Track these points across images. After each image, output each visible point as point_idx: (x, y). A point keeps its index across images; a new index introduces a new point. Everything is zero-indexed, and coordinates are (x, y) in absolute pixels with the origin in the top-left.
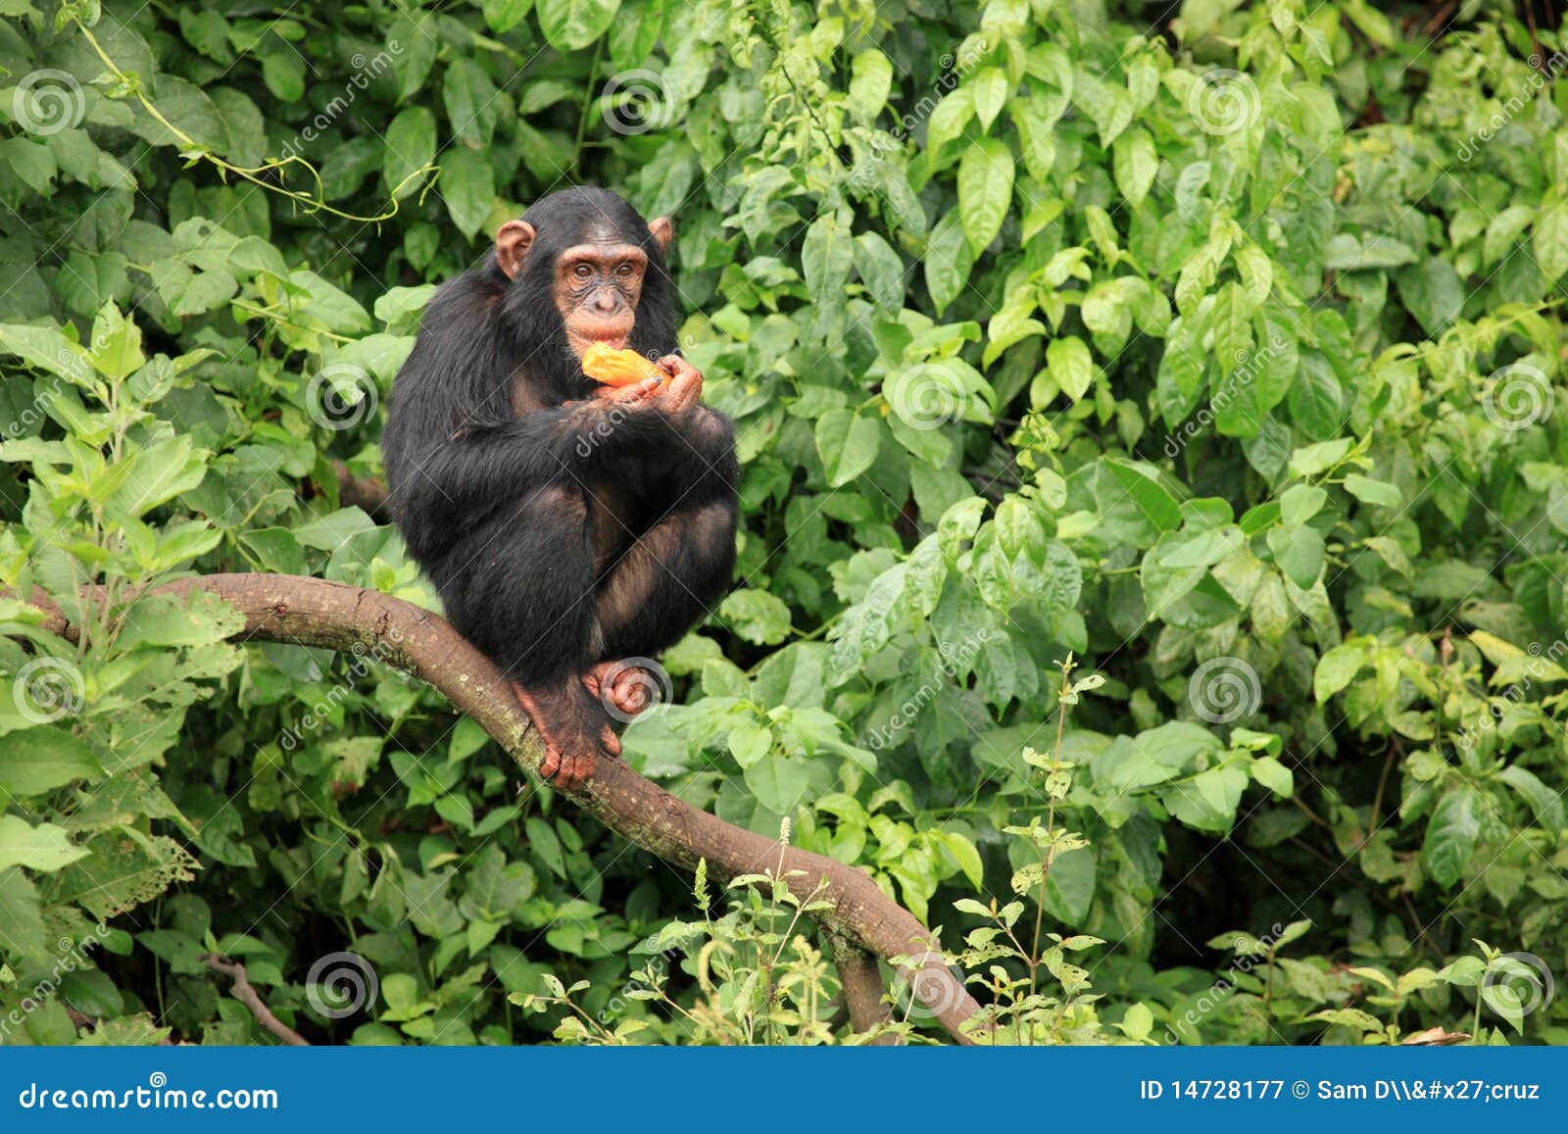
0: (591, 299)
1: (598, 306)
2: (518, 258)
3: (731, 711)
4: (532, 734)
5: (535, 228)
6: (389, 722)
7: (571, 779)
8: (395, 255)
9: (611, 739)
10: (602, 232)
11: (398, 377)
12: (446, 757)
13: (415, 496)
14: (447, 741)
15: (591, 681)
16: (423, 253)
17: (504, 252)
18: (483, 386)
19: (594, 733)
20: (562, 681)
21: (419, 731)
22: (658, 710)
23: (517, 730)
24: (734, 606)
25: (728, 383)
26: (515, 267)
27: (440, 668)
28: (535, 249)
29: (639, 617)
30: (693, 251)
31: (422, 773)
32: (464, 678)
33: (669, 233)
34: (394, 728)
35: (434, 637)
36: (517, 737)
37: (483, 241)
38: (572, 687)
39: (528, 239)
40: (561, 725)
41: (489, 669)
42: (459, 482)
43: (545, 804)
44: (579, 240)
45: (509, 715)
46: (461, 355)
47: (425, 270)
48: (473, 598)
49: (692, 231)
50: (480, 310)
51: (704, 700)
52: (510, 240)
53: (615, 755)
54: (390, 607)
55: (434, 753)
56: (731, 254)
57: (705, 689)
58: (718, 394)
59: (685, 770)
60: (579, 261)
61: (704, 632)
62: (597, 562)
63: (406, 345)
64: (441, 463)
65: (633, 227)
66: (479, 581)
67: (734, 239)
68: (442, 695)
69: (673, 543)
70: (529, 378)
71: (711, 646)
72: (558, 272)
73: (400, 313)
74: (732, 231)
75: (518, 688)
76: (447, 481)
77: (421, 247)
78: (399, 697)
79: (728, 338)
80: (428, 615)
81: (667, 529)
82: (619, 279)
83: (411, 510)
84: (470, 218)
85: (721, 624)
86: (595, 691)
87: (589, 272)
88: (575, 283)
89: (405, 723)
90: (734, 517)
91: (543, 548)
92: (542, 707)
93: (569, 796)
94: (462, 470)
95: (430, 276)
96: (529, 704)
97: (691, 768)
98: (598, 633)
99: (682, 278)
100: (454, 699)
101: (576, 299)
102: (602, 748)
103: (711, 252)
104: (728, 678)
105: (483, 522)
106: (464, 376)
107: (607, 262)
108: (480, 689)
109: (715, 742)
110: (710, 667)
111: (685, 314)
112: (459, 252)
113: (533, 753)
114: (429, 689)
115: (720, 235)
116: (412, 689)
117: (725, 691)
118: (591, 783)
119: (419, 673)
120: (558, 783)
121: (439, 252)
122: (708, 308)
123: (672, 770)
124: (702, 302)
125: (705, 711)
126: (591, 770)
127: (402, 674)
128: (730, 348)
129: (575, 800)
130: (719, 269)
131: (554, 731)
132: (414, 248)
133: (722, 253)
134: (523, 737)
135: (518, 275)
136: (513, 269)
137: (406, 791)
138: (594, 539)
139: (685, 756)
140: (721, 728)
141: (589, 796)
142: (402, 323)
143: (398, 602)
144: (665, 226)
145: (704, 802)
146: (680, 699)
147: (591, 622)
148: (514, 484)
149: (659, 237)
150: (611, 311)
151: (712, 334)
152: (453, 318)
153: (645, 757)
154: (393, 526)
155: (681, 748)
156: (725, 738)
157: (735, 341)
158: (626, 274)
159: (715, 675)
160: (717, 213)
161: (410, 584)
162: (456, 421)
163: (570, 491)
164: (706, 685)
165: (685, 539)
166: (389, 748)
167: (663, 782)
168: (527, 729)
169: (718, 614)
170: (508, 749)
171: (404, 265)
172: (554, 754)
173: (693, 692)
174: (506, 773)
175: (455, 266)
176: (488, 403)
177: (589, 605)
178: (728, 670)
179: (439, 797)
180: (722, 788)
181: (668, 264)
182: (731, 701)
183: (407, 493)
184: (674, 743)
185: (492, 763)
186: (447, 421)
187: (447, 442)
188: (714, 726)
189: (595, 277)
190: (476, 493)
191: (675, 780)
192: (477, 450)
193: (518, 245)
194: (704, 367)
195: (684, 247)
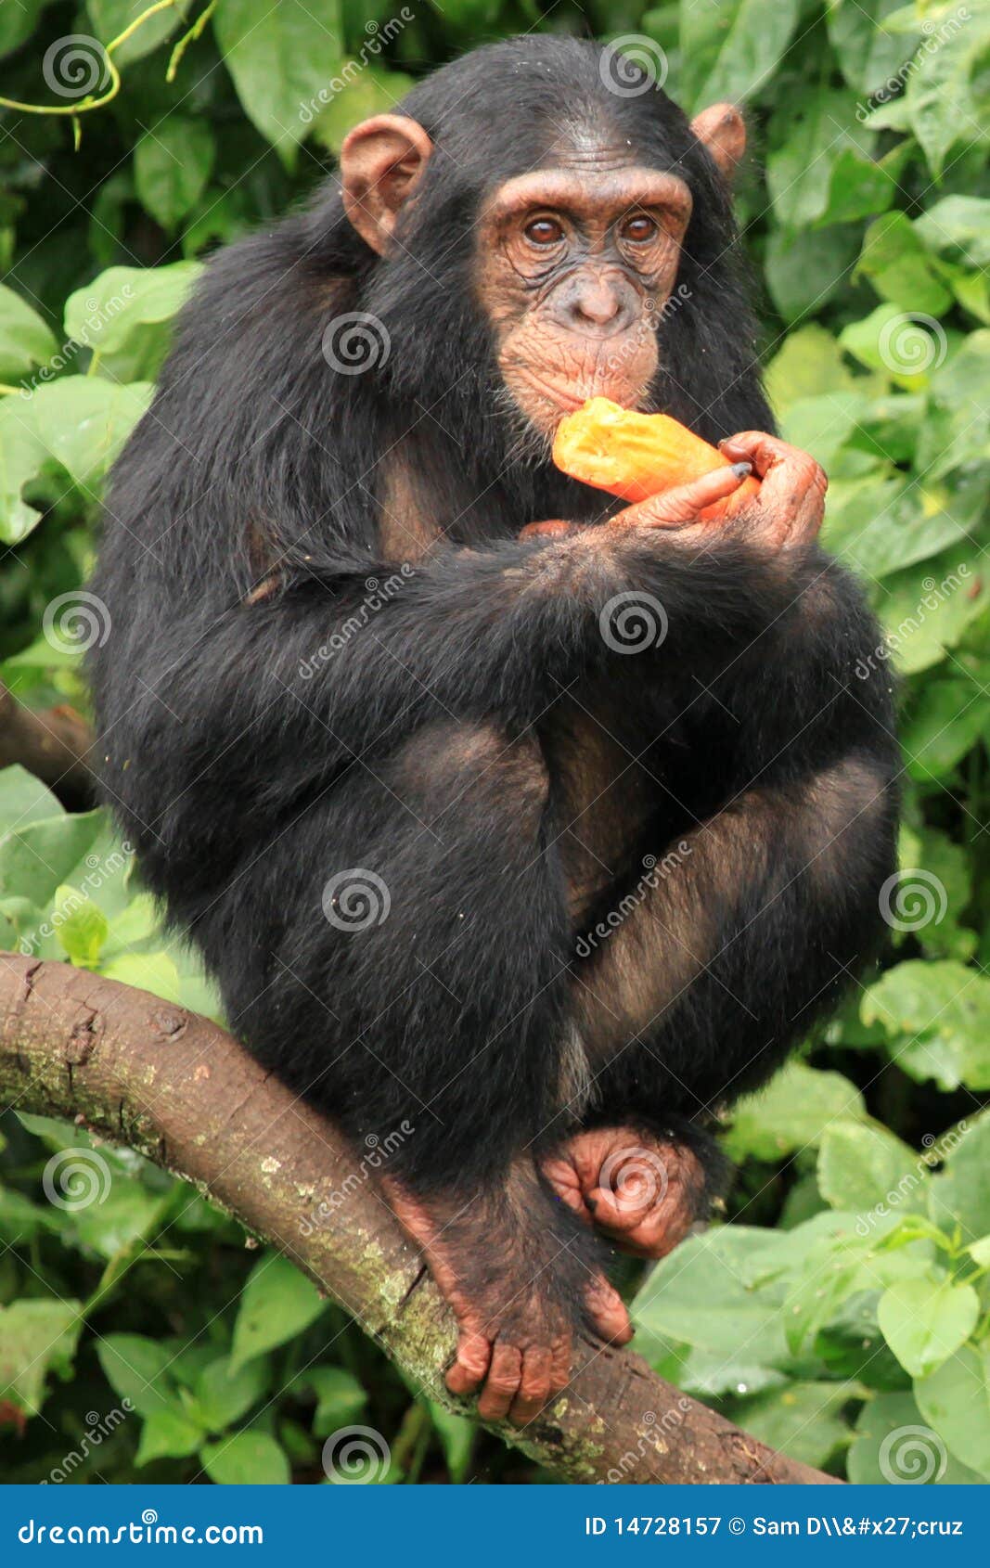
0: (561, 297)
1: (577, 312)
2: (394, 203)
3: (884, 1245)
4: (425, 1295)
5: (432, 133)
6: (98, 1267)
7: (515, 1398)
8: (113, 191)
9: (608, 1305)
10: (587, 141)
11: (119, 463)
12: (227, 1347)
13: (156, 730)
14: (231, 1315)
15: (562, 1174)
16: (177, 186)
17: (359, 187)
18: (314, 479)
19: (570, 1293)
20: (492, 1175)
21: (164, 1287)
22: (719, 1241)
23: (392, 1286)
24: (891, 1000)
25: (880, 488)
26: (386, 223)
27: (214, 1142)
28: (432, 179)
29: (675, 1028)
30: (800, 185)
31: (173, 1384)
32: (270, 1166)
33: (738, 140)
34: (108, 1282)
35: (201, 1071)
36: (392, 1302)
37: (315, 158)
38: (517, 1185)
39: (414, 158)
40: (492, 1276)
41: (329, 1147)
42: (261, 698)
43: (458, 1454)
44: (533, 159)
45: (374, 1252)
46: (263, 406)
47: (182, 225)
48: (289, 975)
49: (799, 136)
50: (310, 305)
51: (823, 1220)
52: (372, 160)
53: (617, 1345)
54: (98, 1002)
55: (204, 1338)
56: (887, 191)
57: (826, 1192)
58: (857, 515)
59: (778, 1378)
60: (536, 208)
61: (822, 1060)
62: (574, 898)
63: (137, 399)
64: (223, 655)
65: (657, 129)
66: (299, 945)
67: (894, 157)
68: (218, 1205)
69: (750, 854)
70: (419, 467)
71: (839, 1093)
72: (484, 234)
73: (125, 327)
74: (888, 138)
75: (394, 1189)
76: (232, 695)
77: (173, 173)
78: (119, 1210)
79: (881, 384)
80: (186, 1022)
81: (737, 826)
82: (626, 247)
83: (144, 758)
84: (286, 107)
85: (860, 1041)
86: (572, 1198)
87: (558, 233)
88: (524, 258)
89: (135, 1272)
90: (893, 793)
91: (445, 865)
92: (451, 1235)
93: (512, 1437)
94: (272, 672)
95: (193, 240)
96: (418, 1225)
97: (793, 1374)
98: (576, 1058)
99: (775, 244)
100: (246, 1213)
101: (525, 296)
102: (589, 1327)
103: (842, 185)
104: (878, 1166)
105: (308, 797)
106: (271, 449)
107: (598, 211)
108: (306, 1190)
109: (848, 1315)
110: (839, 1142)
111: (778, 328)
112: (260, 185)
113: (430, 1339)
114: (189, 1190)
115: (862, 149)
116: (152, 1191)
117: (869, 1197)
118: (561, 1408)
119: (166, 1154)
120: (486, 1406)
121: (214, 184)
122: (830, 317)
123: (747, 1380)
124: (820, 299)
125: (823, 1244)
126: (561, 1379)
127: (124, 1154)
128: (884, 407)
129: (525, 1447)
130: (860, 226)
131: (475, 1287)
132: (156, 176)
133: (868, 188)
134: (405, 1302)
135: (394, 240)
136: (382, 227)
137: (135, 1425)
138: (569, 848)
139: (780, 1347)
140: (862, 1282)
141: (557, 1436)
142: (129, 348)
143: (115, 987)
144: (729, 124)
145: (823, 1451)
146: (770, 1215)
147: (561, 1036)
148: (389, 714)
149: (717, 149)
150: (607, 323)
151: (843, 374)
152: (246, 322)
153: (686, 1349)
154: (104, 814)
155: (770, 1328)
156: (871, 1305)
157: (896, 389)
158: (641, 236)
159: (849, 1159)
160: (855, 96)
161: (145, 946)
162: (258, 558)
163: (509, 735)
164: (827, 1182)
165: (781, 848)
166: (97, 1325)
167: (729, 1405)
168: (415, 1284)
169: (853, 1019)
170: (371, 1328)
171: (134, 214)
172: (475, 1341)
173: (797, 1198)
174: (366, 1385)
175: (250, 214)
176: (331, 520)
177: (558, 1002)
178: (879, 1146)
179: (213, 1439)
180: (865, 1418)
181: (740, 215)
182: (886, 1220)
183: (141, 723)
184: (754, 1316)
185: (333, 1360)
186: (237, 557)
187: (235, 604)
188: (845, 1279)
189: (570, 244)
190: (300, 724)
191: (757, 1400)
192: (309, 628)
193: (391, 172)
194: (826, 451)
195: (780, 173)
